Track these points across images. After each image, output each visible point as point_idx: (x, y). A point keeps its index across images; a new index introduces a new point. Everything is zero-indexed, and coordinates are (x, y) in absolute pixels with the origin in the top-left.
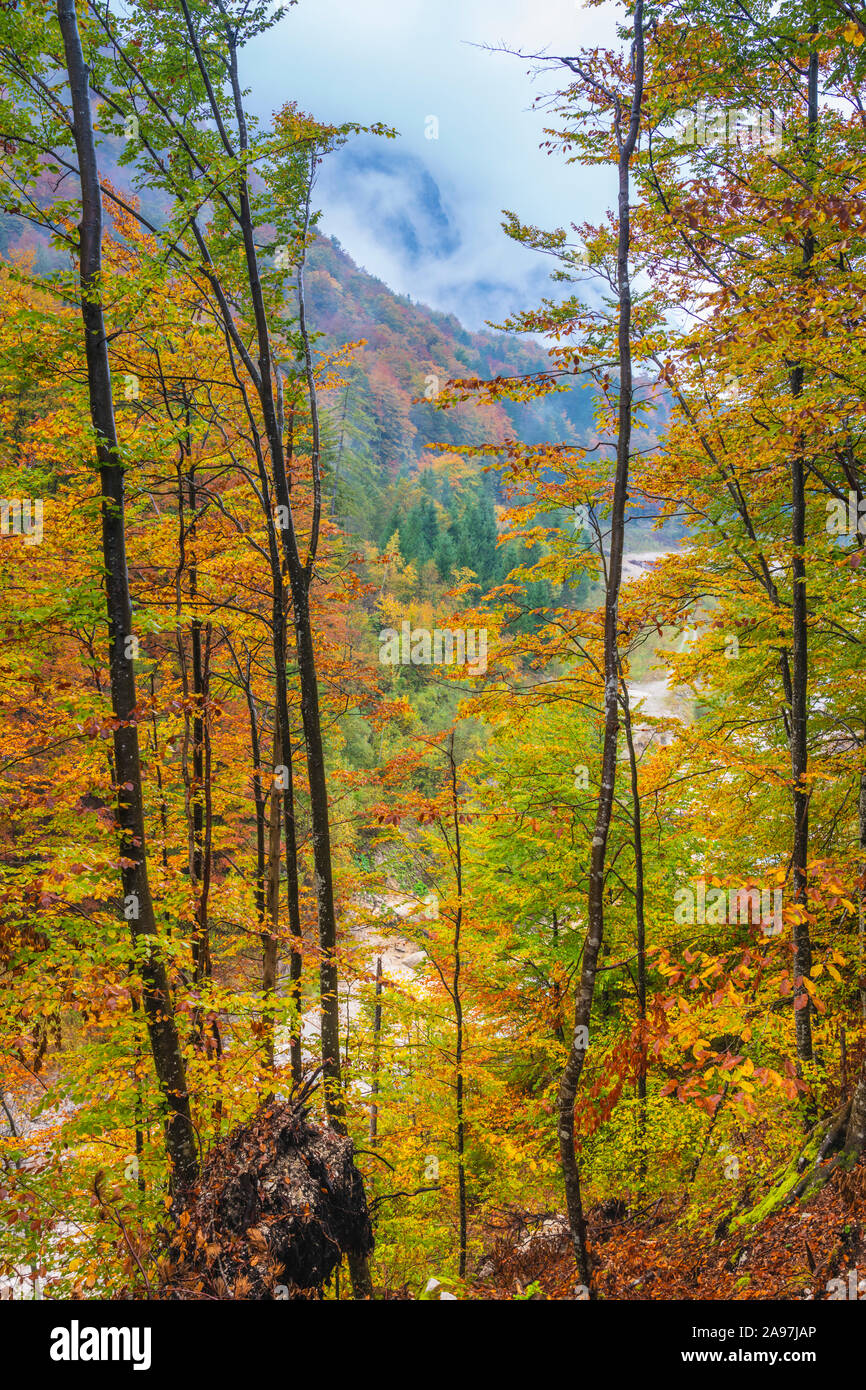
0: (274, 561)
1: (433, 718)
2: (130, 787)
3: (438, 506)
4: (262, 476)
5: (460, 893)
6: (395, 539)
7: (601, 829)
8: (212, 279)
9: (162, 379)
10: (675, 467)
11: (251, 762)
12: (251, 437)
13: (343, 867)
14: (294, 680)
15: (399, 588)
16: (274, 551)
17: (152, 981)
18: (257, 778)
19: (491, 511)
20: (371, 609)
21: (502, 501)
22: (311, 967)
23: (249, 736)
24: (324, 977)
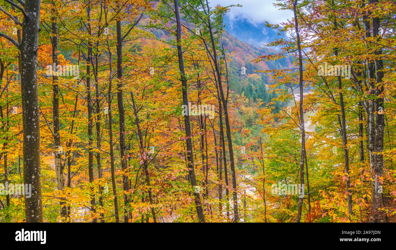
0: (219, 99)
1: (254, 133)
2: (190, 151)
3: (252, 85)
4: (216, 80)
5: (264, 174)
6: (243, 93)
8: (203, 39)
9: (194, 61)
10: (308, 73)
11: (214, 144)
12: (213, 72)
13: (236, 168)
14: (225, 126)
15: (245, 104)
16: (219, 97)
17: (197, 197)
18: (216, 148)
19: (264, 86)
20: (239, 109)
21: (266, 84)
22: (231, 192)
23: (214, 138)
24: (234, 195)
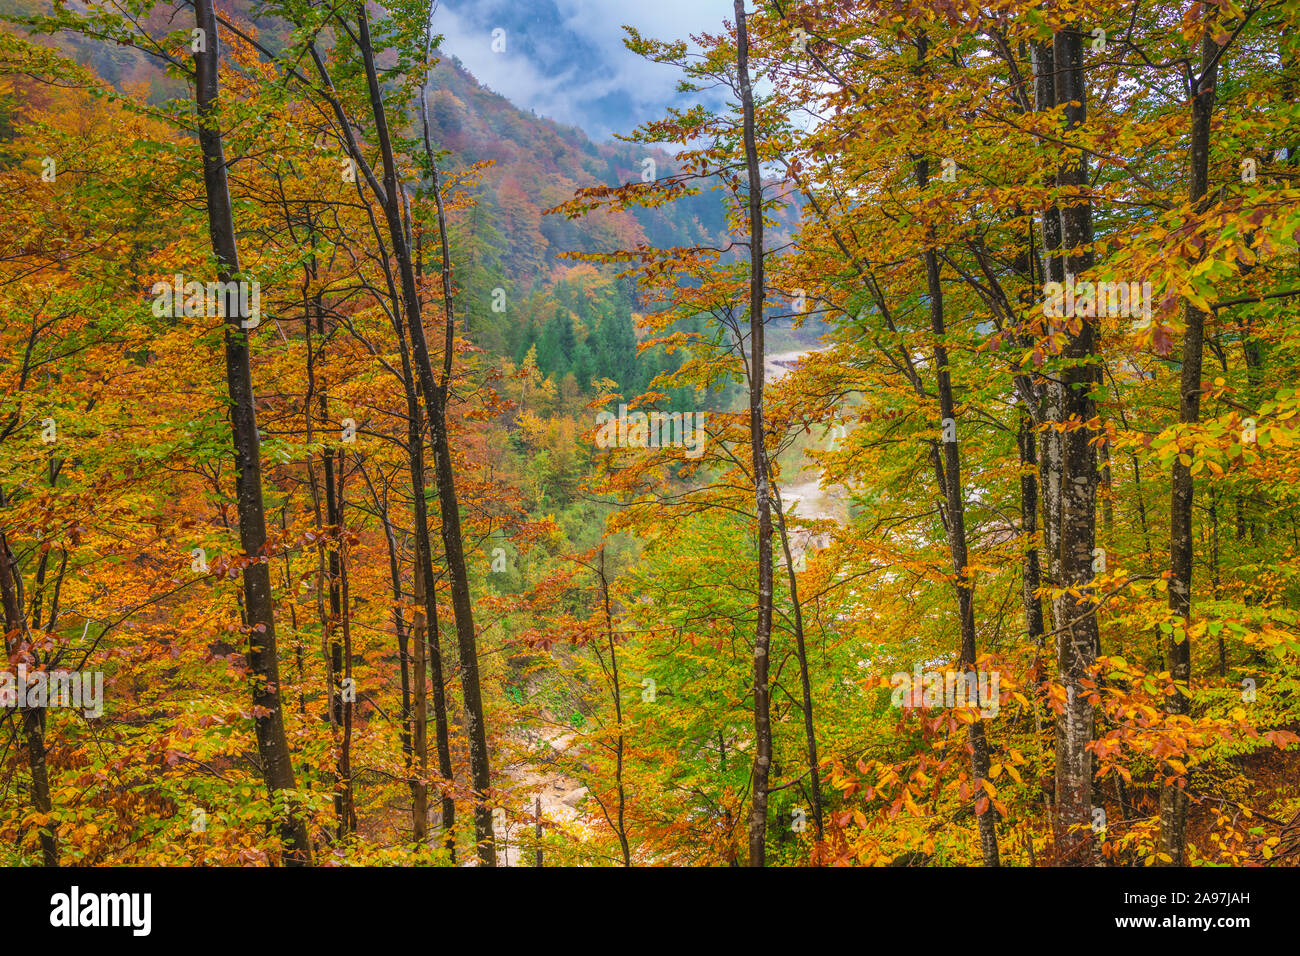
0: (408, 381)
1: (582, 536)
2: (262, 628)
3: (574, 317)
4: (393, 295)
5: (620, 720)
6: (532, 353)
7: (762, 638)
8: (333, 102)
9: (285, 204)
10: (810, 265)
11: (391, 595)
12: (380, 256)
13: (496, 702)
14: (434, 505)
15: (538, 404)
16: (407, 371)
17: (291, 841)
18: (398, 611)
19: (628, 320)
20: (511, 426)
21: (639, 309)
22: (465, 815)
23: (388, 567)
24: (479, 823)
